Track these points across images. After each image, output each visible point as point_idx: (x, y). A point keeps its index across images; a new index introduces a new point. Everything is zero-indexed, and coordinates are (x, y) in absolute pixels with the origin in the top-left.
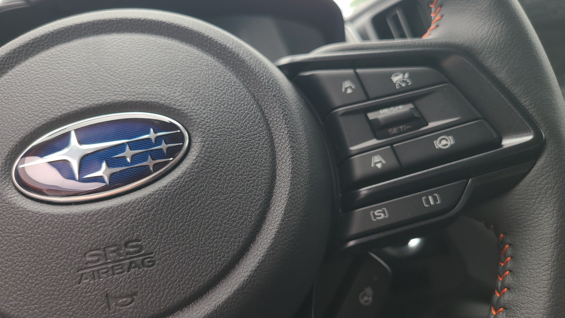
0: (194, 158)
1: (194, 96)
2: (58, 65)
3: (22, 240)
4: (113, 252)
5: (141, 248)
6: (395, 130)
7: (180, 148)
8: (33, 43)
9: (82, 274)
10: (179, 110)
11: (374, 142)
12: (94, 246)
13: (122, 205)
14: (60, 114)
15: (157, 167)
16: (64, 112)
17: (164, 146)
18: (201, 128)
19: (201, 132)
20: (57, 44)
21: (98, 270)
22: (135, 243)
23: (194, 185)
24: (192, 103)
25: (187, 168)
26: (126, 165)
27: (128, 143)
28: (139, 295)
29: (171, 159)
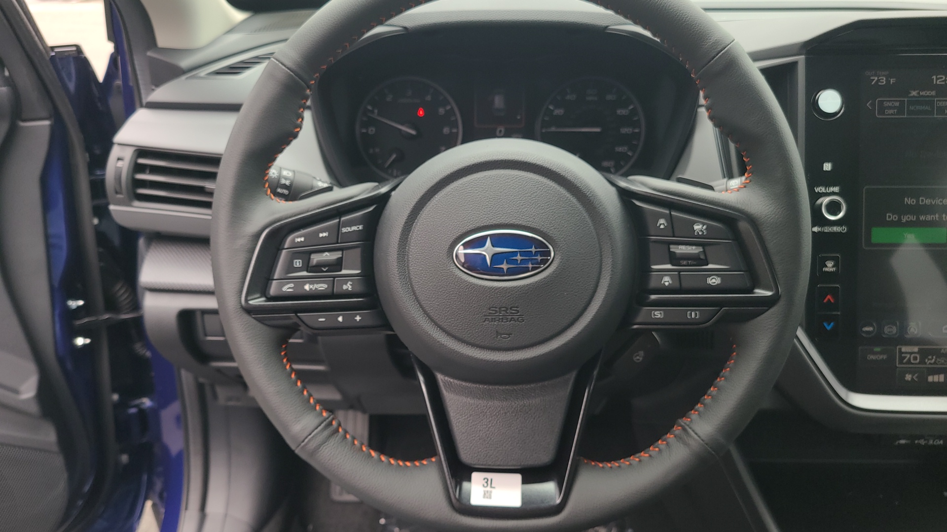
0: (555, 268)
1: (561, 228)
2: (482, 189)
3: (456, 294)
4: (504, 311)
5: (518, 312)
6: (685, 263)
7: (548, 260)
8: (467, 169)
9: (486, 318)
10: (551, 237)
11: (669, 266)
12: (494, 306)
13: (512, 287)
14: (482, 225)
15: (533, 269)
16: (485, 224)
17: (539, 258)
18: (562, 250)
19: (561, 253)
20: (481, 171)
21: (495, 318)
22: (515, 309)
23: (552, 284)
24: (559, 233)
25: (550, 274)
26: (517, 265)
27: (520, 251)
28: (513, 335)
29: (542, 266)
